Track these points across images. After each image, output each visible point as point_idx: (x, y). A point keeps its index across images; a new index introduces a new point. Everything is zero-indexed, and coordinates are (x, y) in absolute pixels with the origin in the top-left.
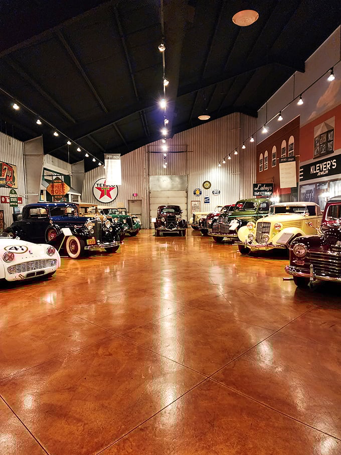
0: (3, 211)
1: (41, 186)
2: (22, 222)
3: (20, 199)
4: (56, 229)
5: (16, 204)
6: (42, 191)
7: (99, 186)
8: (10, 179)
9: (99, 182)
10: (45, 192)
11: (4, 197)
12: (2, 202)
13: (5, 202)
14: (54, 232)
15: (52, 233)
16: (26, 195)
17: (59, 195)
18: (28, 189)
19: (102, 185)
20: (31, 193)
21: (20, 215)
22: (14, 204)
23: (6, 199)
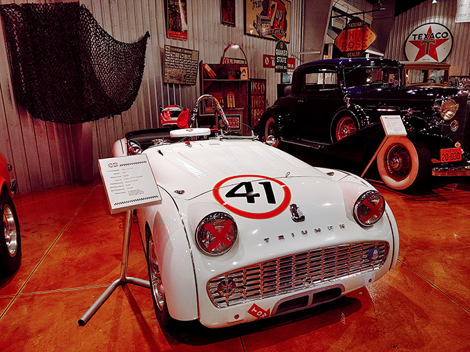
0: (265, 80)
1: (327, 36)
2: (290, 98)
3: (292, 61)
4: (357, 114)
5: (285, 68)
6: (327, 46)
7: (417, 39)
8: (279, 26)
9: (417, 32)
10: (331, 49)
11: (269, 56)
12: (265, 66)
13: (270, 66)
14: (352, 121)
15: (346, 123)
16: (302, 53)
17: (355, 51)
18: (306, 45)
19: (423, 37)
20: (308, 51)
21: (288, 87)
22: (282, 67)
23: (270, 61)
